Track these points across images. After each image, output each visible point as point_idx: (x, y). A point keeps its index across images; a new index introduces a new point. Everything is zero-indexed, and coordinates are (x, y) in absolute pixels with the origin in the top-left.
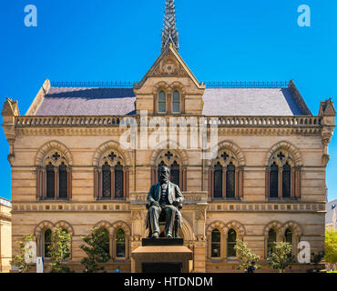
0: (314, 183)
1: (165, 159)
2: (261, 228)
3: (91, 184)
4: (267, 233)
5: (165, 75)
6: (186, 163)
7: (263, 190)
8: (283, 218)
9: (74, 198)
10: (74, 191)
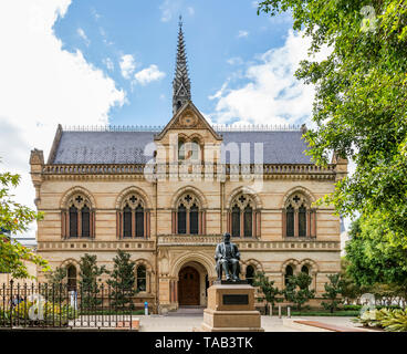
0: (329, 224)
1: (185, 202)
2: (279, 264)
3: (114, 225)
4: (284, 270)
5: (185, 127)
6: (205, 206)
7: (280, 231)
8: (300, 257)
9: (98, 238)
10: (97, 231)
